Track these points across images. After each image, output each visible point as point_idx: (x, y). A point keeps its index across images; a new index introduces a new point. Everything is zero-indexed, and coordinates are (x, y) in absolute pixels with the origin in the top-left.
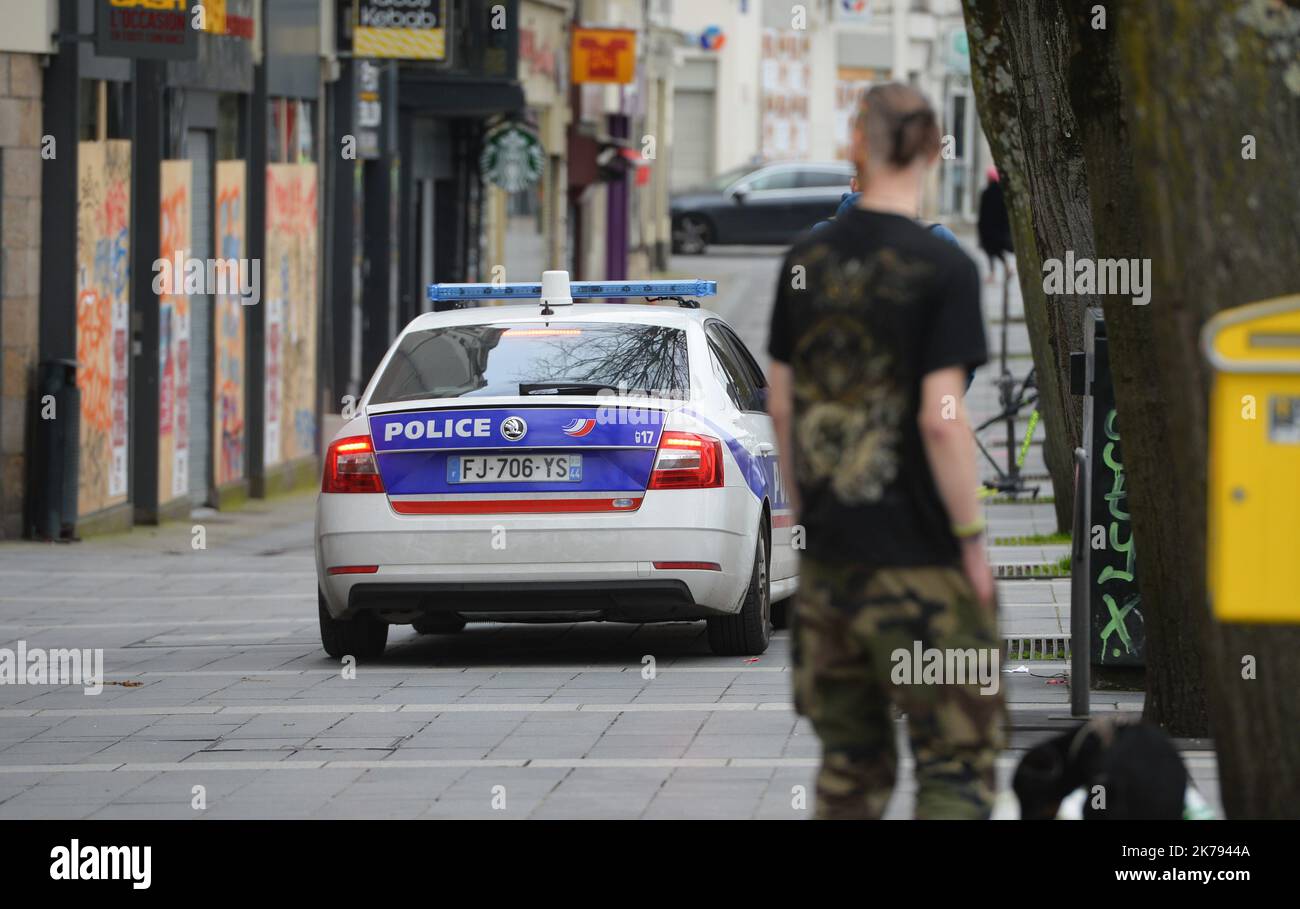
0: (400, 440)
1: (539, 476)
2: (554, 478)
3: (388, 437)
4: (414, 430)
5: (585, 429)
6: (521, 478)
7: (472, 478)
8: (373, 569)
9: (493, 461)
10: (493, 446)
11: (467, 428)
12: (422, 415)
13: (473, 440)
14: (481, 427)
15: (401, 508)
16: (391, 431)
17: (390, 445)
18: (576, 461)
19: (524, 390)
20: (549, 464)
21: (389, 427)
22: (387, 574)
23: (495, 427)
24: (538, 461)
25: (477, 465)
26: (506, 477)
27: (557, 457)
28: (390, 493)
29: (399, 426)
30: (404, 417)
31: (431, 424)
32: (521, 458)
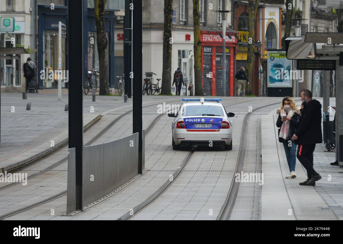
0: (188, 122)
1: (206, 127)
2: (208, 127)
3: (186, 121)
4: (190, 120)
5: (213, 120)
6: (204, 127)
7: (197, 127)
8: (184, 139)
9: (200, 125)
10: (200, 123)
11: (197, 120)
12: (191, 118)
13: (198, 122)
14: (199, 120)
15: (188, 131)
16: (187, 120)
17: (186, 122)
18: (211, 125)
19: (203, 115)
20: (208, 125)
21: (186, 120)
22: (186, 139)
23: (201, 120)
24: (206, 125)
25: (198, 125)
26: (202, 127)
27: (209, 124)
28: (186, 129)
29: (188, 120)
30: (188, 119)
31: (192, 120)
32: (204, 124)
